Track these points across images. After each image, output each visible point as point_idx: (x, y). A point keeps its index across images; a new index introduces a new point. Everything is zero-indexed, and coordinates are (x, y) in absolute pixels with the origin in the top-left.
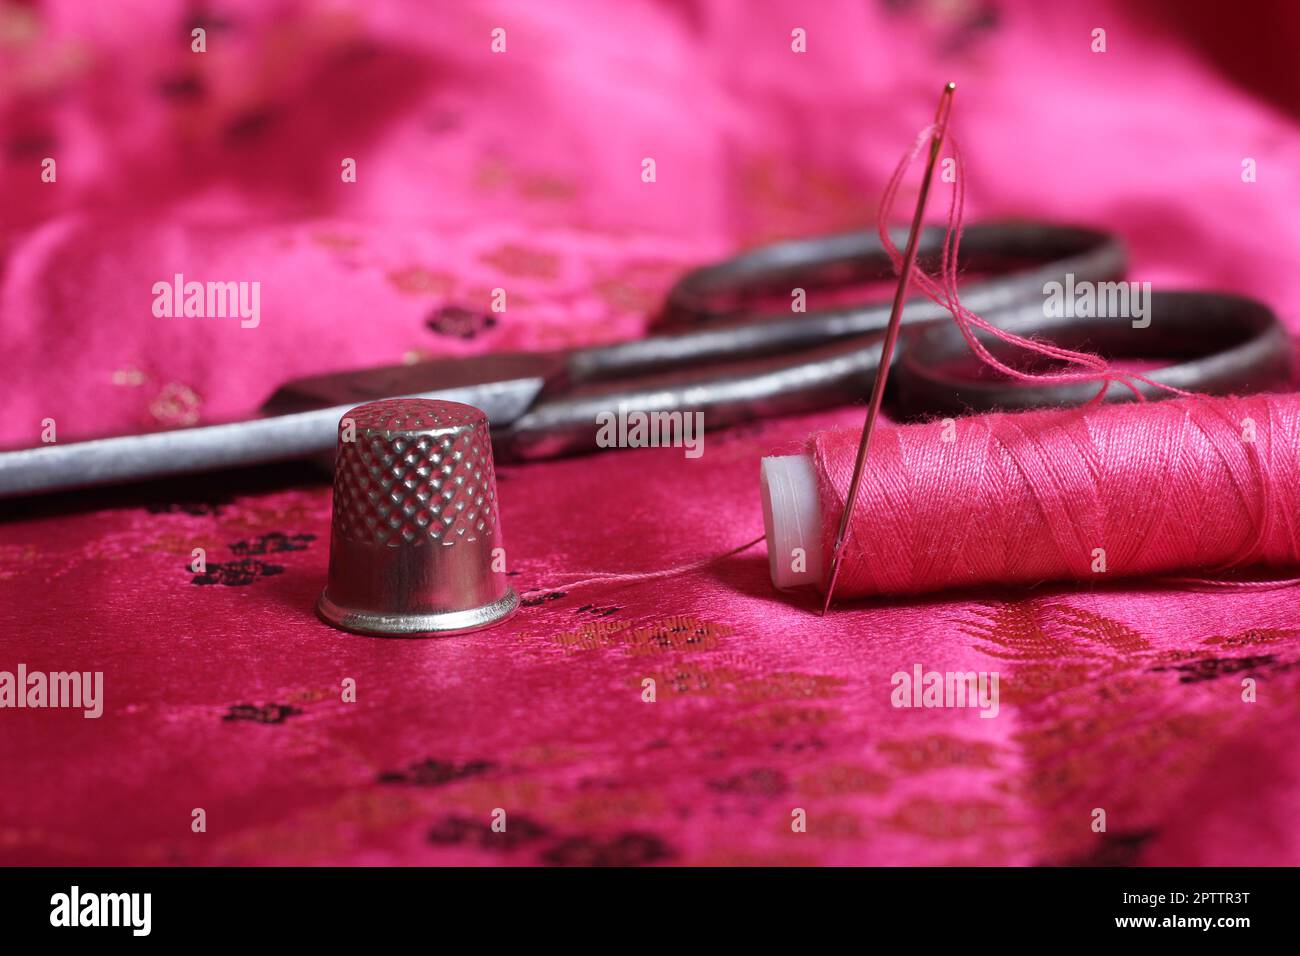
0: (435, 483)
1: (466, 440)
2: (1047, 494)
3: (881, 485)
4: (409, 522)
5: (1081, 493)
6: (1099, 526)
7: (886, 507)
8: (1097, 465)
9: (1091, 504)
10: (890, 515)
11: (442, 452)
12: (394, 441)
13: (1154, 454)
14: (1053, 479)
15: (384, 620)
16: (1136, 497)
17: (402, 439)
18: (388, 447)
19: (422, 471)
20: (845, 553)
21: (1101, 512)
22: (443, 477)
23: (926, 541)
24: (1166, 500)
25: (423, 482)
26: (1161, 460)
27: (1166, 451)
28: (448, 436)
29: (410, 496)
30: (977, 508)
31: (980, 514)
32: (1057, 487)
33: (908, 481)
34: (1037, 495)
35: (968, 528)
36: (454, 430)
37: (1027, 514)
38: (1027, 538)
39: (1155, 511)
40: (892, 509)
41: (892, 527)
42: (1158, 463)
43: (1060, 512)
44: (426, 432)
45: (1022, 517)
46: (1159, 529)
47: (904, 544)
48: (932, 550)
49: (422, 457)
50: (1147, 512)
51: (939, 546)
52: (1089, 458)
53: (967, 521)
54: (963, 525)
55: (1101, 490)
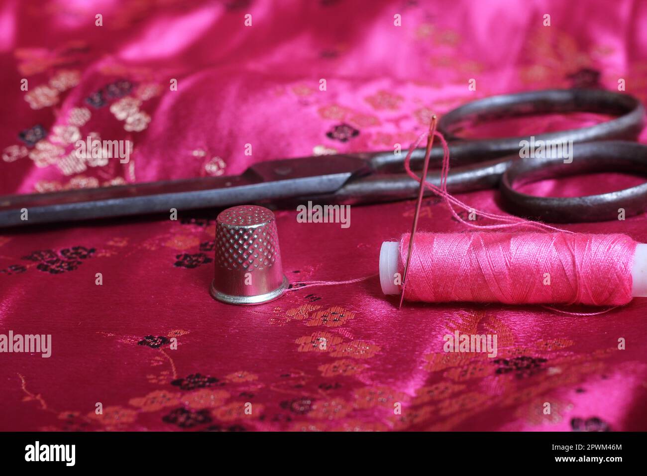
0: (245, 247)
1: (260, 230)
2: (487, 272)
3: (421, 262)
4: (235, 261)
5: (501, 273)
6: (508, 286)
7: (422, 271)
8: (509, 262)
9: (505, 277)
10: (423, 274)
11: (249, 235)
12: (231, 229)
13: (534, 259)
14: (490, 266)
15: (226, 296)
16: (524, 276)
17: (233, 229)
18: (228, 231)
19: (241, 242)
20: (405, 287)
21: (509, 281)
22: (249, 245)
23: (438, 286)
24: (536, 279)
25: (241, 246)
26: (536, 262)
27: (539, 259)
28: (252, 229)
29: (236, 251)
30: (459, 275)
31: (460, 277)
32: (492, 270)
33: (432, 261)
34: (483, 272)
35: (455, 283)
36: (255, 226)
37: (479, 279)
38: (479, 288)
39: (532, 283)
40: (425, 272)
41: (424, 279)
42: (535, 263)
43: (492, 280)
44: (243, 227)
45: (477, 281)
46: (534, 290)
47: (429, 286)
48: (441, 289)
49: (241, 236)
50: (528, 283)
51: (444, 288)
52: (506, 259)
53: (455, 280)
54: (453, 281)
55: (510, 272)
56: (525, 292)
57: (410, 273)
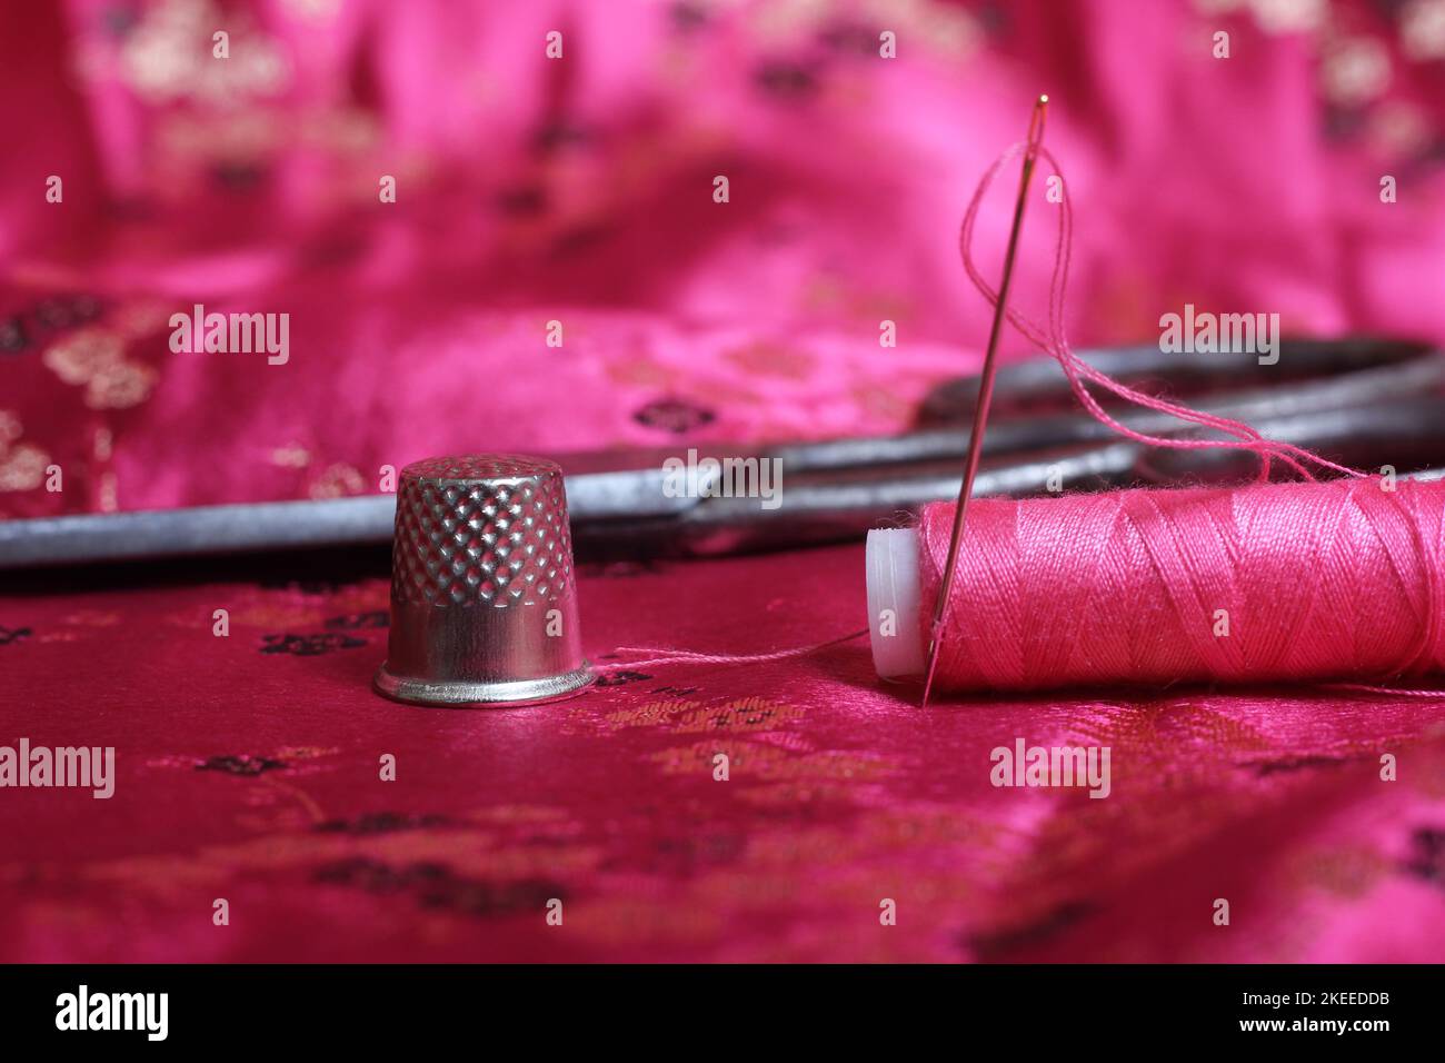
0: (488, 538)
1: (528, 492)
2: (1176, 577)
3: (987, 560)
4: (459, 582)
5: (1216, 577)
7: (990, 584)
8: (1236, 546)
9: (1226, 589)
10: (993, 593)
11: (497, 504)
12: (445, 491)
13: (1302, 536)
14: (1184, 560)
16: (1279, 584)
17: (454, 488)
18: (440, 498)
20: (944, 635)
22: (497, 532)
23: (1036, 625)
24: (1314, 589)
25: (475, 537)
26: (1311, 543)
27: (1318, 533)
28: (506, 488)
29: (461, 553)
30: (1095, 589)
31: (1098, 597)
32: (1187, 569)
33: (1019, 557)
34: (1165, 578)
35: (1085, 613)
36: (514, 482)
37: (1152, 599)
38: (1153, 627)
39: (1301, 601)
40: (998, 587)
41: (997, 608)
42: (1307, 546)
43: (1191, 599)
44: (480, 482)
45: (1147, 603)
46: (1307, 622)
47: (1010, 627)
48: (1043, 636)
49: (476, 510)
50: (1291, 601)
51: (1051, 633)
52: (1227, 539)
53: (1084, 604)
54: (1079, 608)
55: (1238, 574)
56: (1282, 629)
57: (955, 591)
